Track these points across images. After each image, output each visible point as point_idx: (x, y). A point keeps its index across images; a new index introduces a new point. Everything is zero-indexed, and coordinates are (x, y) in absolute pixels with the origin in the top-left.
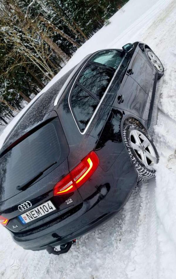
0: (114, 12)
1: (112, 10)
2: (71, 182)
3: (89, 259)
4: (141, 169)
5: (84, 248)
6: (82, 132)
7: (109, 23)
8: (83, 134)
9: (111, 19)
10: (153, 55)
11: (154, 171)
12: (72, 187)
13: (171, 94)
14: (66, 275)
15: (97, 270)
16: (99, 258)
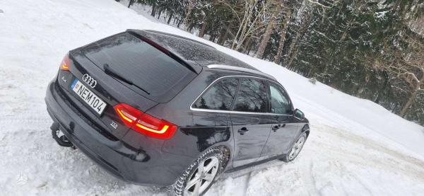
0: (327, 83)
1: (327, 80)
2: (135, 119)
3: (64, 171)
5: (72, 161)
6: (193, 107)
7: (313, 82)
8: (191, 108)
9: (318, 83)
10: (302, 143)
12: (131, 121)
13: (271, 180)
14: (36, 155)
15: (55, 185)
16: (68, 181)
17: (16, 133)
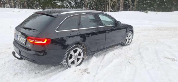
2: (33, 40)
3: (25, 69)
4: (65, 61)
5: (28, 65)
7: (147, 13)
8: (56, 31)
9: (149, 12)
11: (69, 67)
14: (15, 66)
15: (20, 73)
16: (26, 71)
17: (9, 61)
